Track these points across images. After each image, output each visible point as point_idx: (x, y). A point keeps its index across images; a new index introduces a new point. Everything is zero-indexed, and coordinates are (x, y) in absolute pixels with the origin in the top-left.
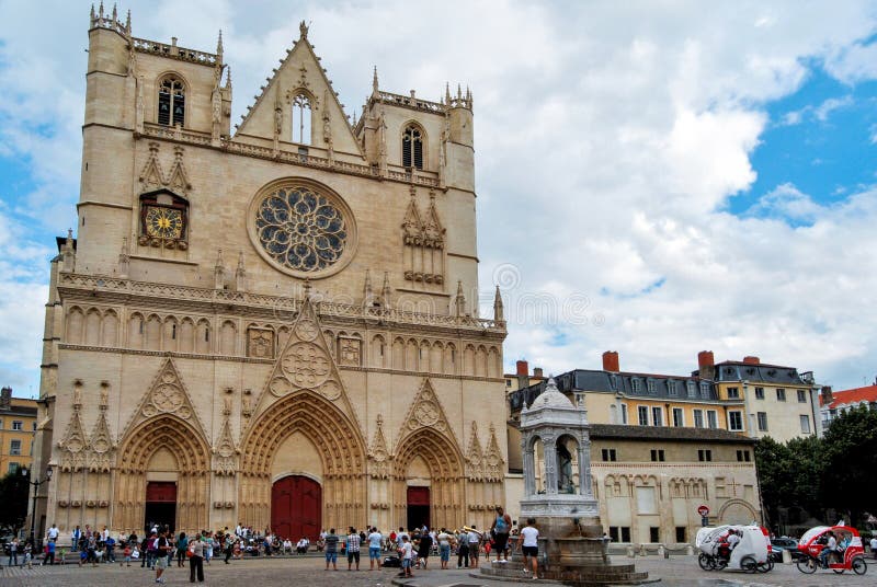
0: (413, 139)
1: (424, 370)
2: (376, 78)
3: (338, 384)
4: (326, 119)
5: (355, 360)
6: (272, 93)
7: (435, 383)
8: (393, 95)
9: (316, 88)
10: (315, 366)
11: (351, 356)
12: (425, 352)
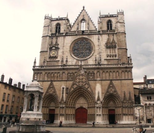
0: (109, 24)
1: (111, 78)
2: (100, 13)
3: (88, 84)
4: (88, 24)
5: (92, 78)
6: (77, 22)
7: (114, 82)
8: (104, 15)
9: (86, 18)
10: (83, 80)
11: (91, 77)
12: (111, 74)
